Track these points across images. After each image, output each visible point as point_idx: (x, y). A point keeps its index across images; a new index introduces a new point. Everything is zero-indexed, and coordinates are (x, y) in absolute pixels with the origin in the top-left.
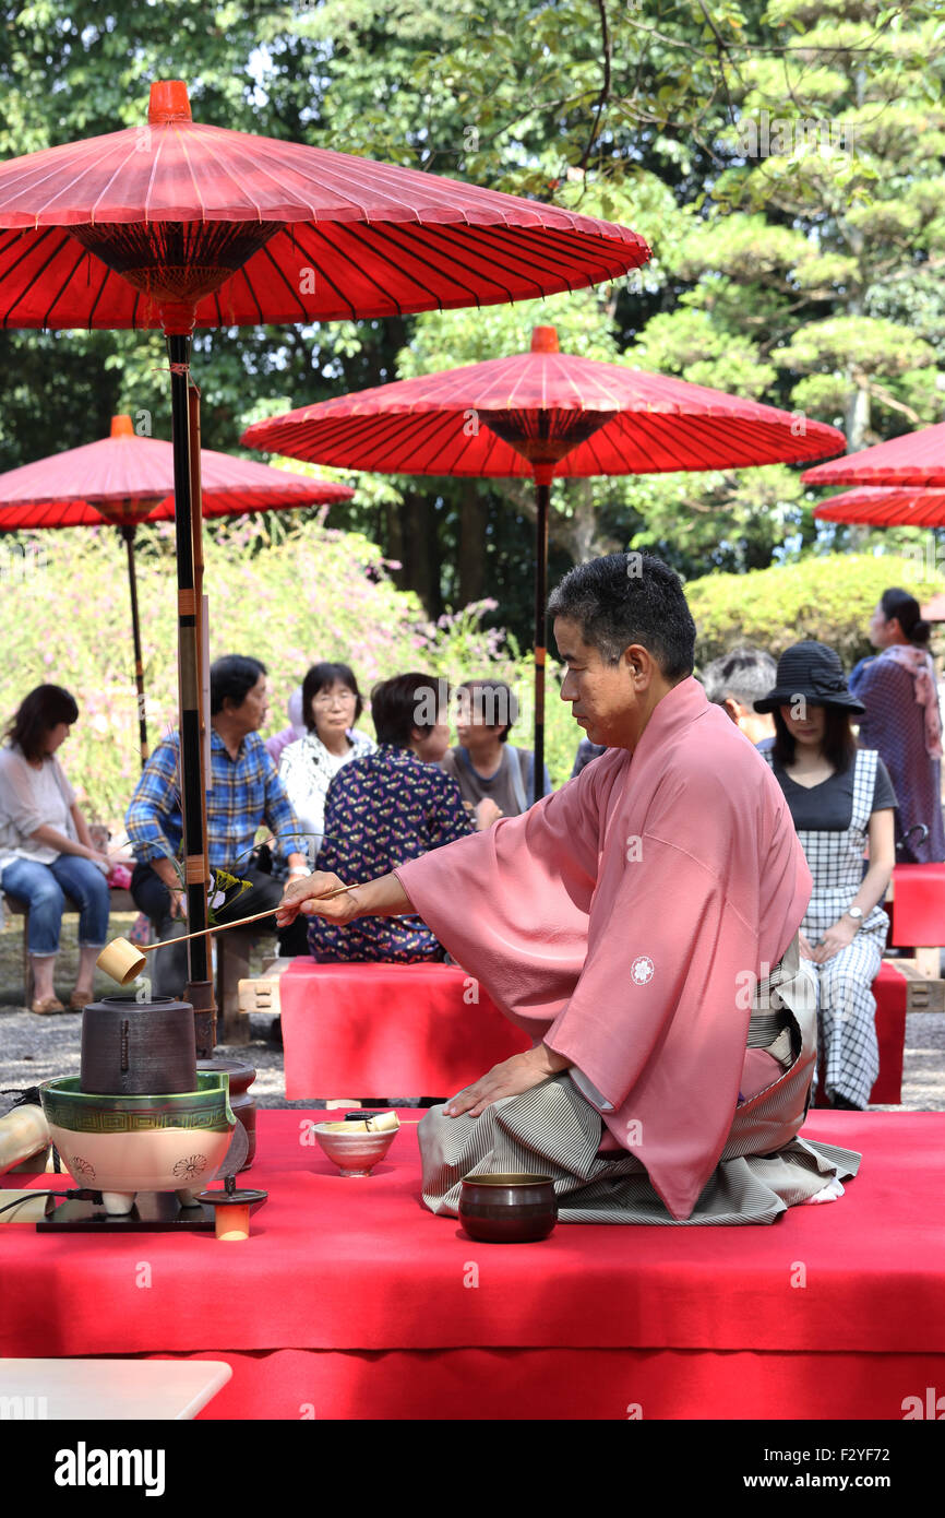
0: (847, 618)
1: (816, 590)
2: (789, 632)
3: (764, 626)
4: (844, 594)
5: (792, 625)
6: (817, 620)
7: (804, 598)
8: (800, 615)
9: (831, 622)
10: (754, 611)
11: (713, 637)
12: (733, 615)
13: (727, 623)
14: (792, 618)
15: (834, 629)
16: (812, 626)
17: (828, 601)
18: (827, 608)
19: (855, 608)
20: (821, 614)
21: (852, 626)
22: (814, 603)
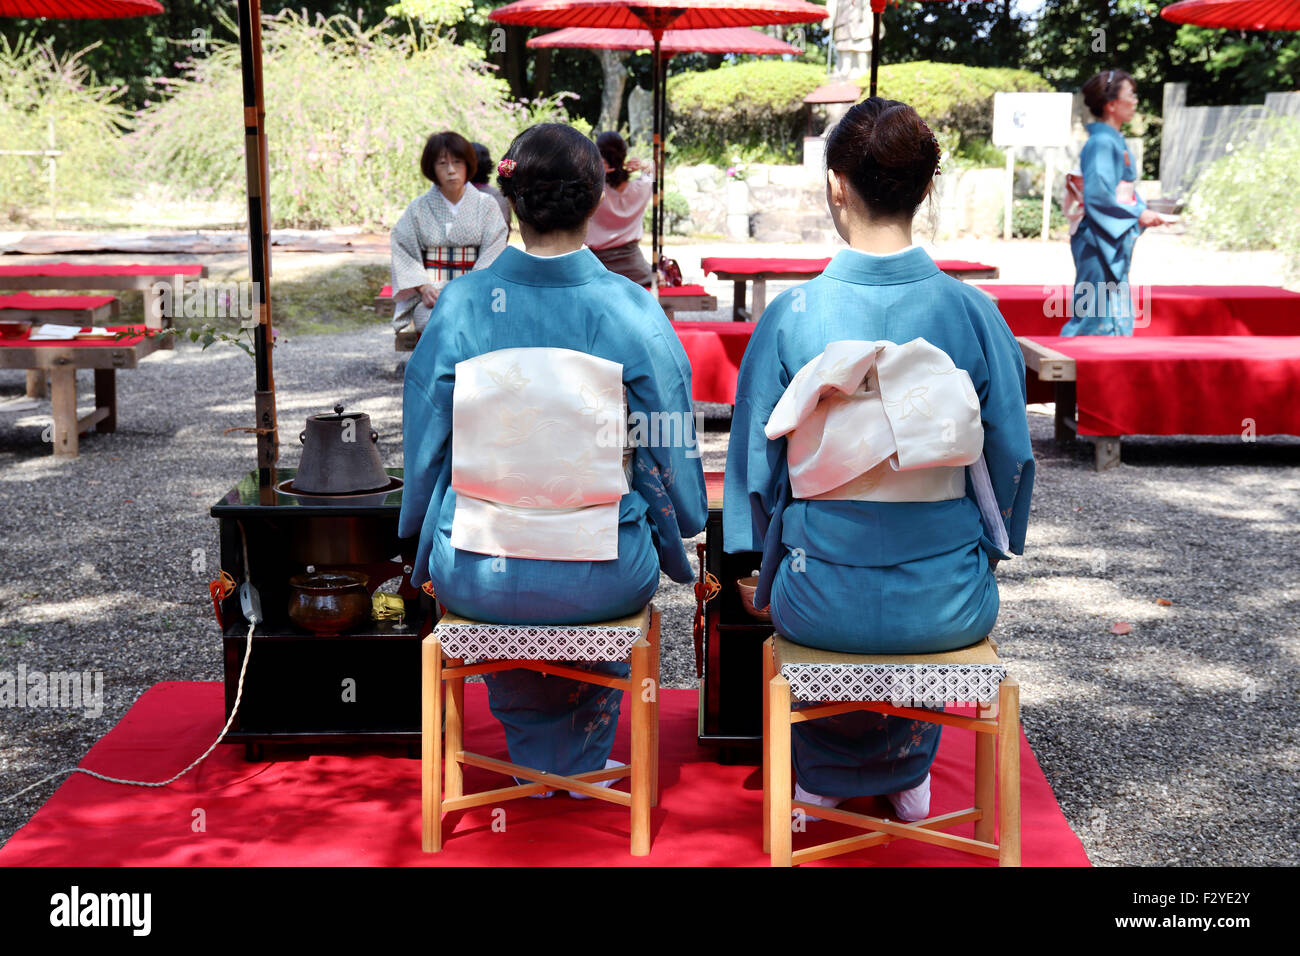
0: (766, 101)
1: (746, 83)
2: (730, 109)
3: (714, 105)
4: (763, 86)
5: (732, 105)
6: (747, 101)
7: (740, 88)
8: (737, 97)
9: (756, 103)
10: (709, 95)
11: (685, 111)
12: (697, 98)
13: (693, 103)
14: (732, 101)
15: (756, 107)
16: (744, 105)
17: (753, 90)
18: (753, 94)
19: (769, 94)
20: (749, 98)
21: (768, 106)
22: (745, 91)
